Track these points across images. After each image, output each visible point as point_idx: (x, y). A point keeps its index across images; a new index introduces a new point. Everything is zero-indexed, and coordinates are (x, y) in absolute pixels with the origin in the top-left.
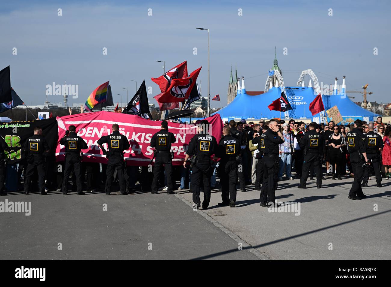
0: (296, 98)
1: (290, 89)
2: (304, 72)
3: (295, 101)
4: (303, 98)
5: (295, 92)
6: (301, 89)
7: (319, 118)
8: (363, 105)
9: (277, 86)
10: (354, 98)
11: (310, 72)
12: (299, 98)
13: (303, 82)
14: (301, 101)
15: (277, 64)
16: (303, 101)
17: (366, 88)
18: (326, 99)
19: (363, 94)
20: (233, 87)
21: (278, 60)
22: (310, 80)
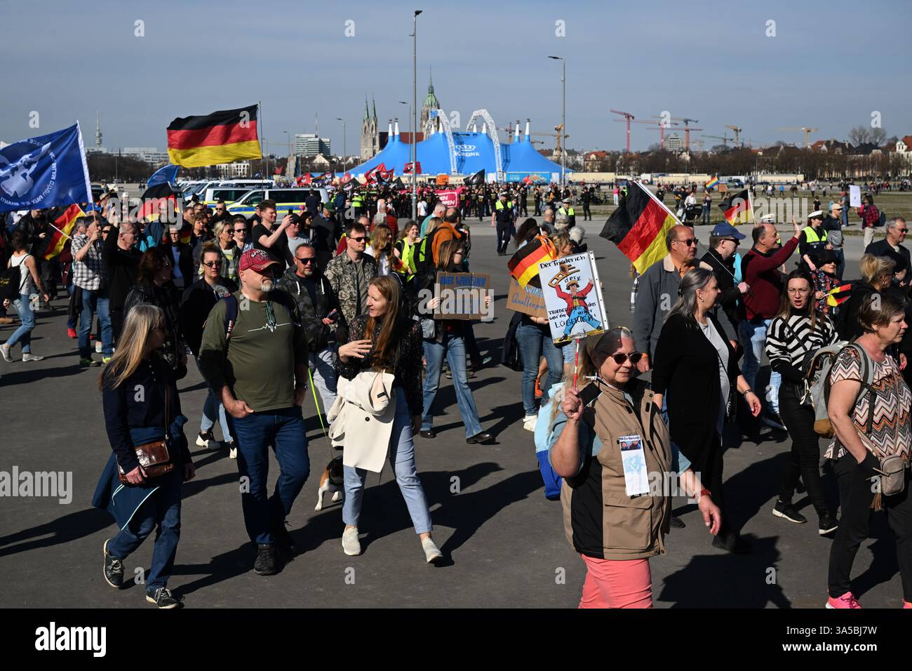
0: (465, 147)
1: (458, 135)
2: (475, 113)
3: (464, 152)
4: (475, 147)
5: (464, 138)
6: (472, 135)
7: (495, 174)
8: (555, 153)
9: (441, 131)
10: (543, 143)
11: (484, 113)
12: (470, 147)
13: (475, 126)
14: (473, 152)
15: (432, 92)
16: (475, 151)
17: (560, 129)
18: (504, 148)
19: (556, 138)
20: (369, 125)
21: (434, 87)
22: (484, 124)
